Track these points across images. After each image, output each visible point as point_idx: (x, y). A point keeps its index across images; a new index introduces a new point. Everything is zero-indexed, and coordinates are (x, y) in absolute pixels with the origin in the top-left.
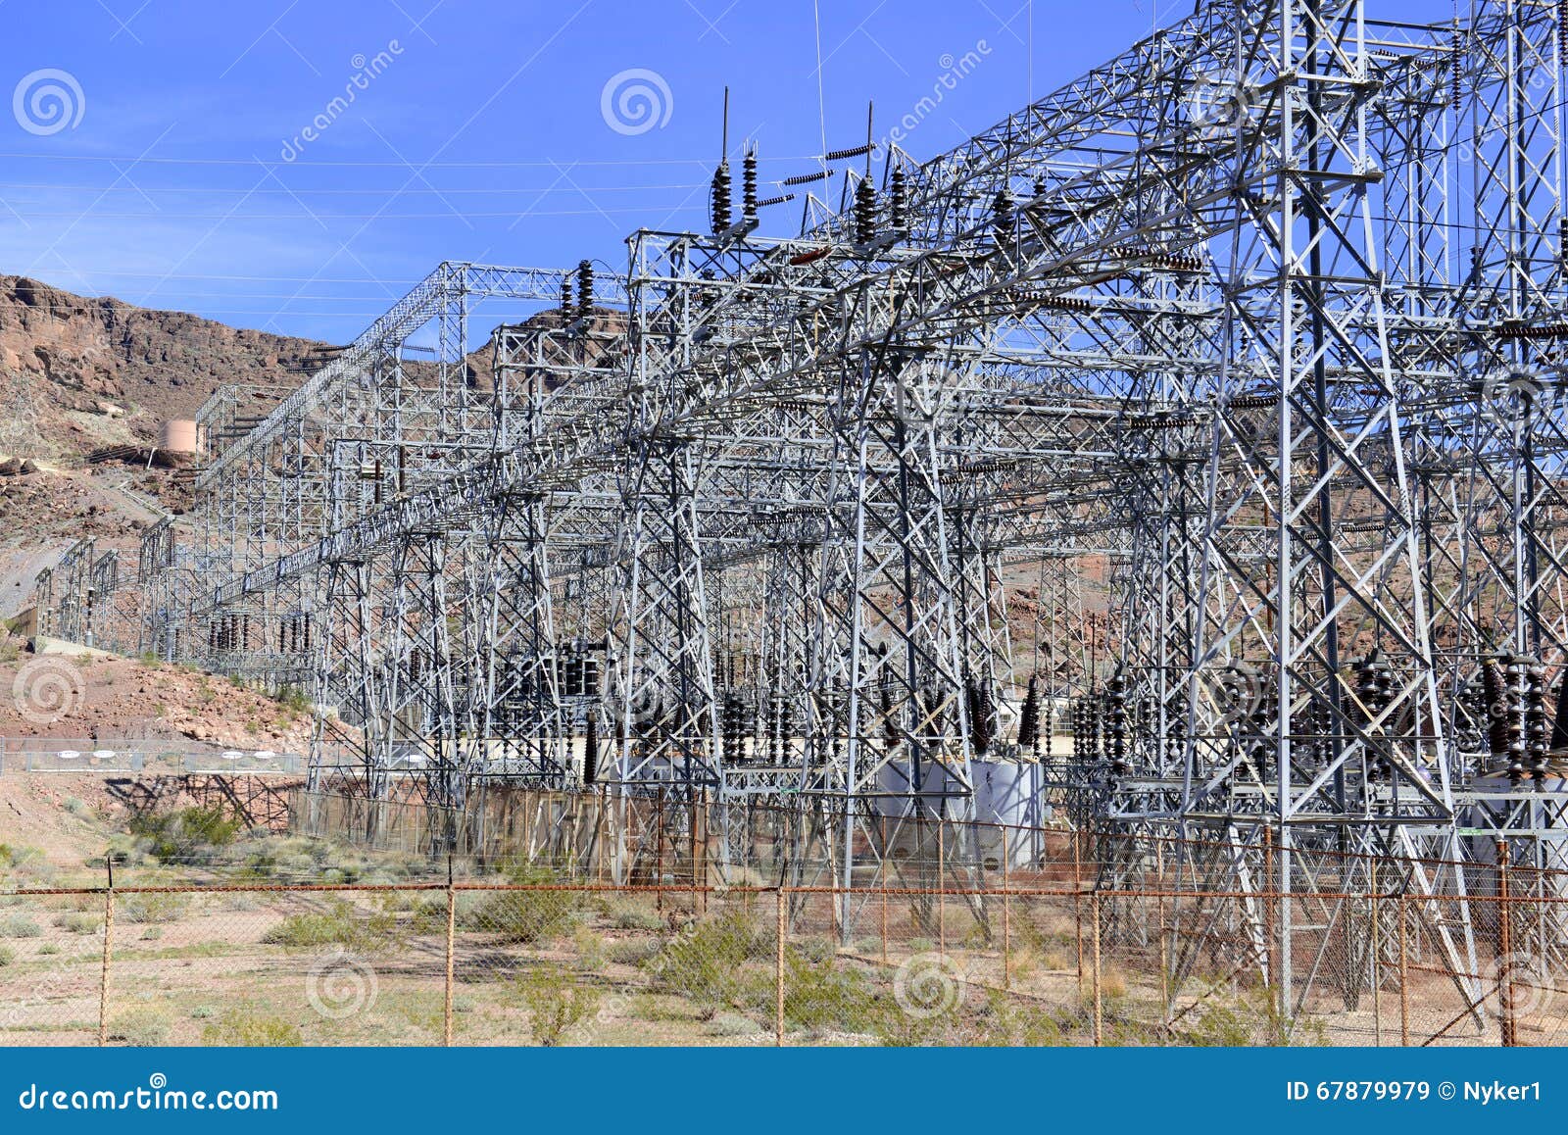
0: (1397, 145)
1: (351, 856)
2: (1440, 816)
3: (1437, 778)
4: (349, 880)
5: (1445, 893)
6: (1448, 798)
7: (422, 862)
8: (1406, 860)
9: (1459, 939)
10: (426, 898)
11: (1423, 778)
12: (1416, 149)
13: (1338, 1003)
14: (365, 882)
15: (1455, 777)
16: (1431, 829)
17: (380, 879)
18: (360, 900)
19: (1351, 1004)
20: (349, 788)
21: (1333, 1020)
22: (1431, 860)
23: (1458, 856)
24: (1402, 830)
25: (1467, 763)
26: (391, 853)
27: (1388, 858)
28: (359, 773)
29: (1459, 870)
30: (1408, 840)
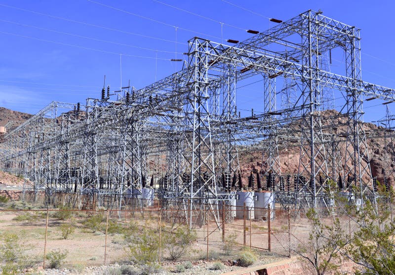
0: (212, 93)
1: (30, 205)
2: (215, 197)
3: (215, 191)
4: (30, 209)
5: (215, 209)
6: (216, 195)
7: (43, 206)
8: (210, 204)
9: (217, 216)
10: (44, 212)
11: (213, 191)
12: (215, 94)
13: (199, 227)
14: (32, 209)
15: (218, 191)
16: (214, 199)
17: (35, 209)
18: (32, 213)
19: (201, 227)
20: (30, 193)
21: (197, 230)
22: (214, 204)
23: (217, 203)
24: (209, 200)
25: (219, 189)
26: (38, 204)
27: (207, 204)
28: (33, 190)
29: (217, 206)
30: (210, 201)
